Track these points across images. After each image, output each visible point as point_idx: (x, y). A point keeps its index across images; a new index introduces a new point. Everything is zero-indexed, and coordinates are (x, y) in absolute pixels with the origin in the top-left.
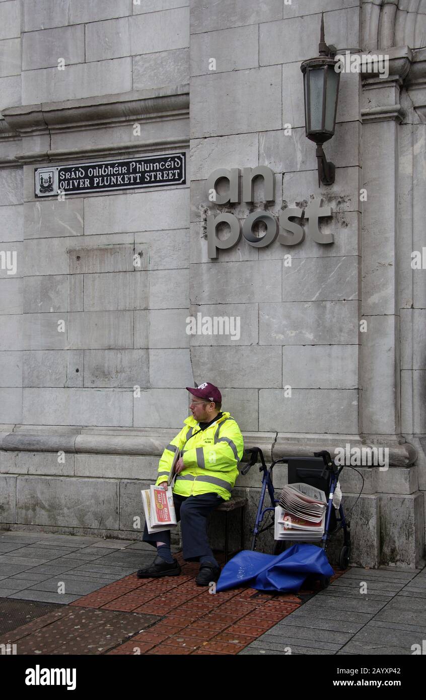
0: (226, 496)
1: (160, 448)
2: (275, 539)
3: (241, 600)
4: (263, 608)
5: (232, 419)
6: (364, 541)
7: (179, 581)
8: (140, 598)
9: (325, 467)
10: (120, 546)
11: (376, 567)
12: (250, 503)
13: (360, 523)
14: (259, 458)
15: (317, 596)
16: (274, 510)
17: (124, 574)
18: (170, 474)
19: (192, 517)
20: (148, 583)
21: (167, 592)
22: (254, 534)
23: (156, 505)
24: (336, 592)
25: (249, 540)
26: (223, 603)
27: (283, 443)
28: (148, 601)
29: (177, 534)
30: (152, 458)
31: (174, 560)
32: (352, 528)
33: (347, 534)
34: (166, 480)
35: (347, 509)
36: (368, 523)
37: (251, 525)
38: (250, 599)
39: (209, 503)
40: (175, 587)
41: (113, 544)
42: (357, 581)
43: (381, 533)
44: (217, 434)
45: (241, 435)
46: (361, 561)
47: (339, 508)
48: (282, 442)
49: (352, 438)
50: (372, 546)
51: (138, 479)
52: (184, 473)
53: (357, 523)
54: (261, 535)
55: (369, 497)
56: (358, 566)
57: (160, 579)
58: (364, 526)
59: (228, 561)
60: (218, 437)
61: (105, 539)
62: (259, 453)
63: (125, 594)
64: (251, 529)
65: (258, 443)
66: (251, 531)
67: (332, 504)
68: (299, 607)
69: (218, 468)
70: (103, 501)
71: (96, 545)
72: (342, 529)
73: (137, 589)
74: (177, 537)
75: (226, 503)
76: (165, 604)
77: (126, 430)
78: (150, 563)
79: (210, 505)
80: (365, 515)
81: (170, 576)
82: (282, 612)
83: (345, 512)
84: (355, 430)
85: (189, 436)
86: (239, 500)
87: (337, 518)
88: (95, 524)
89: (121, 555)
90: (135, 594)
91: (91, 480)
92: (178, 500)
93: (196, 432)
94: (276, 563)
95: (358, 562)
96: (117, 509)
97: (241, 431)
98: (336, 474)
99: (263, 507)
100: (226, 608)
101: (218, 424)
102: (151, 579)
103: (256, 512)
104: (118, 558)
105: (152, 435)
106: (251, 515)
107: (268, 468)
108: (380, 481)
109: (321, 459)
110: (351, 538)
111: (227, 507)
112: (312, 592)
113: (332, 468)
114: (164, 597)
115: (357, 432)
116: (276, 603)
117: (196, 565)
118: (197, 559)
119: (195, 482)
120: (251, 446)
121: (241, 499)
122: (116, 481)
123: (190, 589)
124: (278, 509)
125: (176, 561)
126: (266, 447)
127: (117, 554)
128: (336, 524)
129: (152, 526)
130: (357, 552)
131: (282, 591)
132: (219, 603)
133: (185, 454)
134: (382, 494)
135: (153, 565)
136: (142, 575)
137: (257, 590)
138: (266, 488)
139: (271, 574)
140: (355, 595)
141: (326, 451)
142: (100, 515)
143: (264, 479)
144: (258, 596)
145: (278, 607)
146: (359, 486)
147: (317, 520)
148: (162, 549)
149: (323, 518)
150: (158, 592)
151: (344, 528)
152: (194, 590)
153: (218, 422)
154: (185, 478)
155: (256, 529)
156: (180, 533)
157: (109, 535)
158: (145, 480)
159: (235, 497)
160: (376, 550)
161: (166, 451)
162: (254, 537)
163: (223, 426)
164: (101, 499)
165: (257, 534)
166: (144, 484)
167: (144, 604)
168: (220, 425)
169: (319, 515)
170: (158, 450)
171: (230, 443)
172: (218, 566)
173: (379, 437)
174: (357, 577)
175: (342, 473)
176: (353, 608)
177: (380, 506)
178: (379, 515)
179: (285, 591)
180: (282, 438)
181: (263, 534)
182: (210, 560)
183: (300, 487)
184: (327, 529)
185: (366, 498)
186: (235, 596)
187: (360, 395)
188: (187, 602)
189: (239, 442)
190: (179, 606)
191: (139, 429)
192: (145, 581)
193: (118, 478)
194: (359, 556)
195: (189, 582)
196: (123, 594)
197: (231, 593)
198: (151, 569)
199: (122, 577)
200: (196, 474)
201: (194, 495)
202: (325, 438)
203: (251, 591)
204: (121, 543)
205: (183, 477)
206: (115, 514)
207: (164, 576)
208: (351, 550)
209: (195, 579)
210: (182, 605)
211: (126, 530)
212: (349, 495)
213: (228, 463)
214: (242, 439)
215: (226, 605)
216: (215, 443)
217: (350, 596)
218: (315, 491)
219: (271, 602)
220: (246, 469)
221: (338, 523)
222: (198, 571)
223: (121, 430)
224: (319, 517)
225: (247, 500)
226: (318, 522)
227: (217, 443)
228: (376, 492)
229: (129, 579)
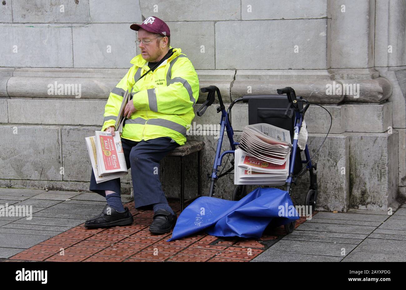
0: (181, 141)
1: (105, 90)
2: (235, 184)
3: (199, 247)
4: (223, 255)
5: (184, 56)
6: (332, 183)
7: (131, 231)
8: (89, 249)
9: (290, 105)
10: (65, 197)
11: (345, 210)
12: (207, 147)
13: (328, 164)
14: (217, 98)
15: (281, 241)
16: (234, 153)
17: (70, 226)
18: (118, 119)
19: (144, 163)
20: (98, 233)
21: (118, 242)
22: (212, 179)
23: (103, 152)
24: (302, 237)
25: (207, 187)
26: (180, 251)
27: (242, 82)
28: (98, 252)
29: (127, 183)
30: (97, 101)
31: (125, 209)
32: (319, 171)
33: (313, 177)
34: (114, 125)
35: (314, 151)
36: (336, 165)
37: (209, 171)
38: (209, 246)
39: (161, 148)
40: (127, 237)
41: (57, 195)
42: (324, 225)
43: (350, 174)
44: (169, 75)
45: (195, 73)
46: (329, 205)
47: (304, 149)
48: (242, 80)
49: (319, 73)
50: (341, 189)
51: (82, 125)
52: (134, 117)
53: (324, 165)
54: (220, 180)
55: (338, 137)
56: (325, 210)
57: (111, 230)
58: (331, 168)
59: (184, 208)
60: (170, 77)
61: (47, 191)
62: (216, 92)
63: (71, 246)
64: (209, 174)
65: (215, 82)
66: (209, 176)
67: (297, 145)
68: (262, 252)
69: (172, 111)
70: (43, 150)
71: (37, 197)
72: (308, 172)
73: (85, 240)
74: (127, 186)
75: (180, 148)
76: (116, 255)
77: (66, 71)
78: (99, 214)
79: (163, 150)
80: (333, 156)
81: (120, 226)
82: (244, 258)
83: (311, 154)
84: (322, 64)
85: (138, 77)
86: (195, 144)
87: (303, 159)
88: (35, 175)
89: (66, 207)
90: (83, 245)
91: (28, 127)
92: (127, 145)
93: (146, 72)
94: (236, 209)
95: (326, 206)
96: (59, 158)
97: (195, 69)
98: (302, 112)
99: (222, 151)
100: (183, 256)
101: (169, 63)
102: (100, 230)
103: (214, 156)
104: (63, 209)
105: (95, 76)
106: (208, 160)
107: (226, 109)
108: (350, 119)
109: (285, 96)
110: (318, 181)
111: (183, 151)
112: (276, 237)
113: (297, 105)
114: (115, 247)
115: (325, 67)
116: (238, 250)
117: (148, 214)
118: (150, 207)
119: (147, 126)
120: (207, 85)
121: (197, 143)
122: (57, 127)
123: (143, 238)
124: (239, 152)
125: (127, 209)
126: (224, 87)
127: (61, 206)
128: (301, 166)
129: (99, 175)
130: (325, 196)
131: (243, 236)
132: (175, 251)
133: (135, 97)
134: (352, 133)
135: (103, 215)
136: (91, 225)
137: (216, 237)
138: (224, 131)
139: (232, 220)
140: (323, 239)
141: (291, 88)
142: (41, 166)
143: (222, 120)
144: (217, 243)
145: (239, 253)
146: (327, 125)
147: (281, 162)
148: (112, 198)
149: (287, 160)
150: (108, 243)
151: (309, 170)
152: (149, 240)
153: (169, 60)
154: (135, 122)
155: (214, 174)
156: (131, 182)
157: (51, 186)
158: (90, 126)
159: (191, 141)
160: (345, 192)
161: (112, 94)
162: (212, 183)
163: (175, 65)
164: (41, 148)
165: (216, 179)
166: (89, 131)
167: (93, 255)
168: (172, 63)
169: (283, 157)
170: (104, 93)
171: (185, 83)
172: (173, 214)
173: (350, 72)
174: (324, 221)
175: (308, 111)
176: (320, 252)
177: (349, 146)
178: (348, 156)
179: (246, 237)
180: (242, 76)
181: (222, 180)
182: (165, 208)
183: (261, 128)
184: (291, 171)
185: (334, 138)
186: (193, 243)
187: (329, 25)
188: (141, 251)
189: (194, 82)
190: (132, 256)
191: (80, 69)
192: (94, 231)
193: (59, 125)
194: (326, 199)
195: (143, 232)
196: (70, 246)
197: (188, 241)
198: (99, 219)
199: (68, 228)
200: (148, 117)
201: (145, 140)
202: (290, 74)
203: (210, 239)
204: (65, 194)
205: (133, 120)
206: (57, 163)
207: (115, 226)
208: (317, 194)
209: (148, 228)
210: (135, 254)
211: (71, 181)
212: (316, 135)
213: (183, 106)
214: (197, 78)
215: (183, 253)
216: (168, 85)
217: (317, 240)
218: (278, 132)
219: (232, 248)
220: (202, 110)
221: (304, 165)
222: (152, 220)
223: (59, 71)
224: (283, 159)
225: (204, 144)
226: (281, 164)
227: (170, 85)
228: (346, 132)
229: (75, 230)
